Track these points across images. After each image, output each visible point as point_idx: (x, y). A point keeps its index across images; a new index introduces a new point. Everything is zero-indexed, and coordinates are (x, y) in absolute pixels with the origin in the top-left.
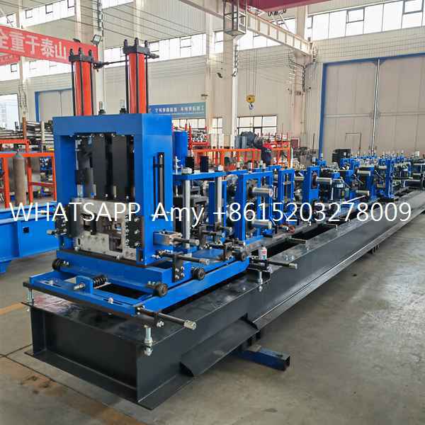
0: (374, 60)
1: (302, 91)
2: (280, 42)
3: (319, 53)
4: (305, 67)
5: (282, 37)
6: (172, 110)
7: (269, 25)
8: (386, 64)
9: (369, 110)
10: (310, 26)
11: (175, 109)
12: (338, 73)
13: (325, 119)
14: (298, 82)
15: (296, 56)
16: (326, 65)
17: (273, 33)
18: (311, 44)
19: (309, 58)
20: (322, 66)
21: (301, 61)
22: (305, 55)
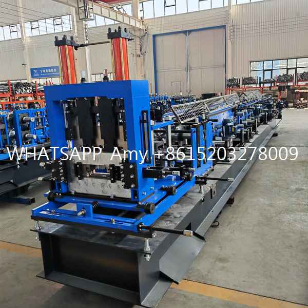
0: (185, 32)
1: (140, 54)
2: (119, 21)
3: (149, 28)
4: (141, 38)
5: (120, 18)
6: (52, 71)
7: (109, 10)
8: (193, 34)
9: (184, 66)
10: (142, 9)
11: (55, 70)
12: (163, 41)
13: (157, 73)
14: (137, 48)
15: (134, 30)
16: (154, 36)
17: (113, 15)
18: (143, 21)
19: (142, 32)
20: (152, 37)
21: (138, 34)
22: (140, 30)
